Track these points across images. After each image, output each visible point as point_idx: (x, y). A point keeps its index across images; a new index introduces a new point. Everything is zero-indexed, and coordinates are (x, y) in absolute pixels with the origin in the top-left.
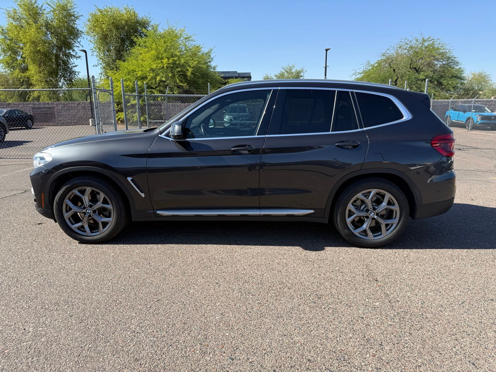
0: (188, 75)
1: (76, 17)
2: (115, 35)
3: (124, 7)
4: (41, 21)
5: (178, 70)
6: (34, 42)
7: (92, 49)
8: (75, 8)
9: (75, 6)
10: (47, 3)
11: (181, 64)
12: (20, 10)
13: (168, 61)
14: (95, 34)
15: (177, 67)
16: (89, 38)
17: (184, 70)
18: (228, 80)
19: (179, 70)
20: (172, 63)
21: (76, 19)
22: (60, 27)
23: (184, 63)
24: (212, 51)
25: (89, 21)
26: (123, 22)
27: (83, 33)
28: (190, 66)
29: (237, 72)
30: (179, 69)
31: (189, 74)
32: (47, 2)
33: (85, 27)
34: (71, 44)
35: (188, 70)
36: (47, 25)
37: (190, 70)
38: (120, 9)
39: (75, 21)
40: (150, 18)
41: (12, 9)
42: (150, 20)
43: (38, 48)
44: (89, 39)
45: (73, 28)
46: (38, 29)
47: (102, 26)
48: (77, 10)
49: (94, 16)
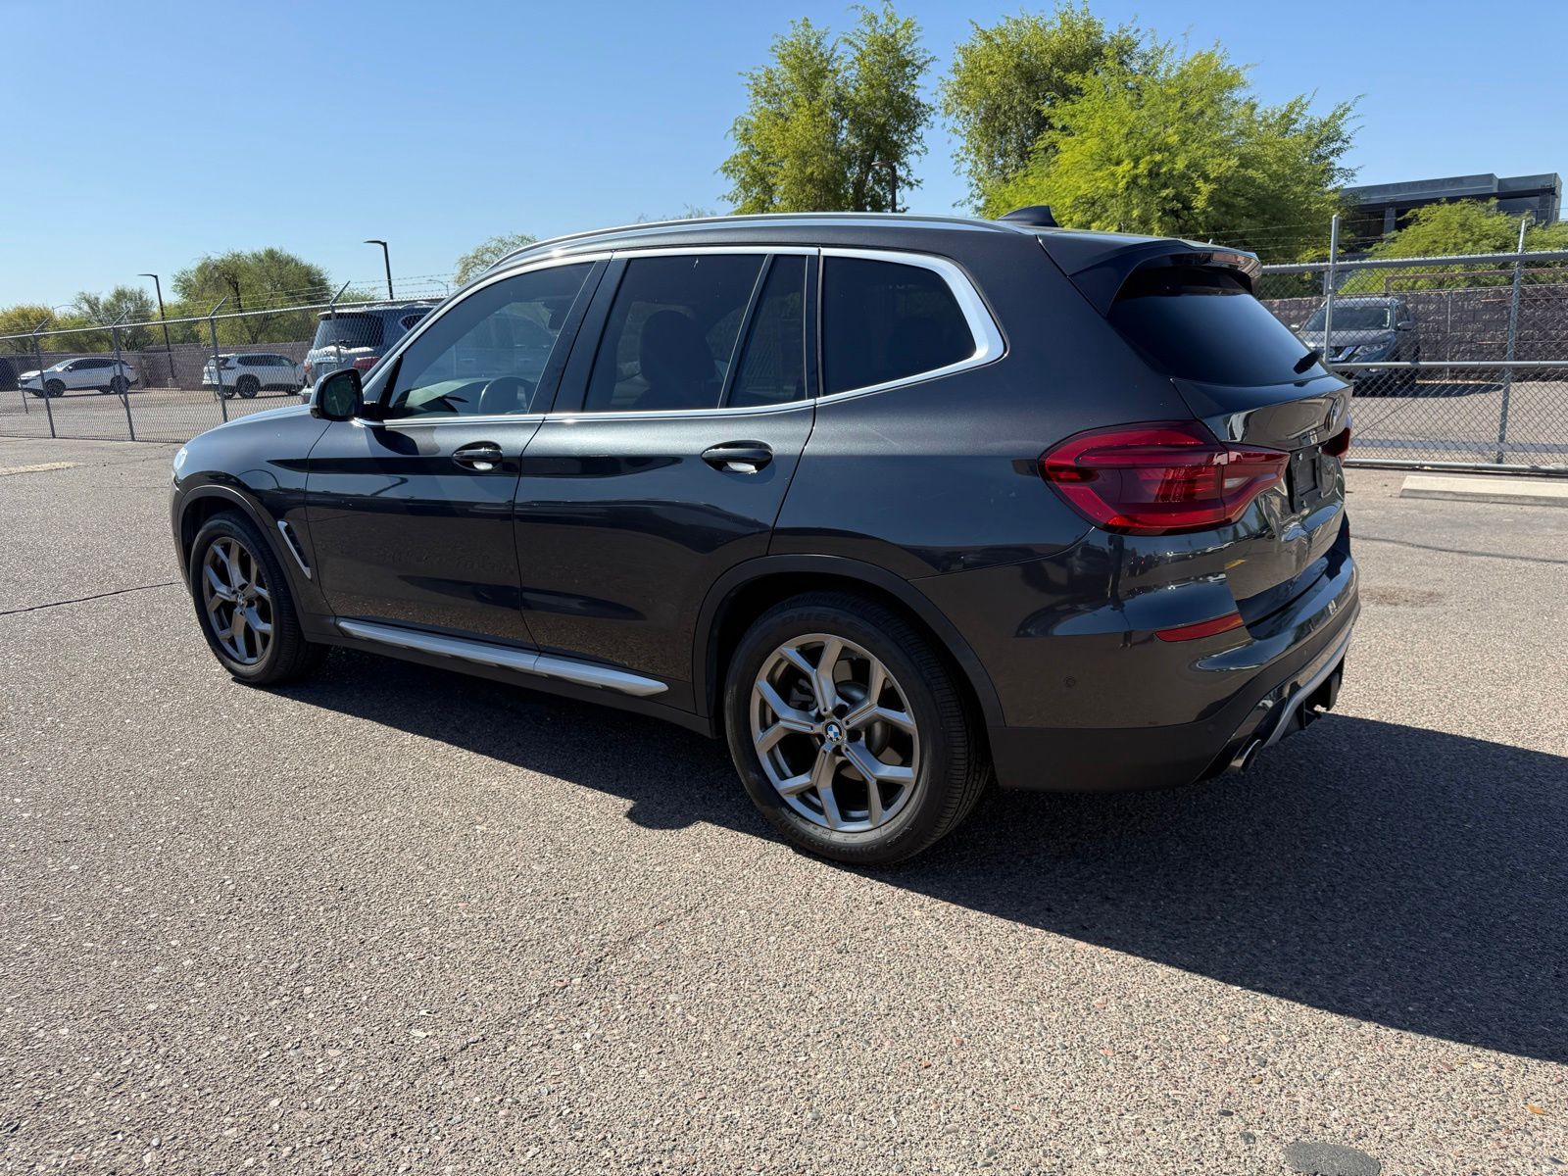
0: (1197, 208)
1: (918, 67)
2: (1021, 102)
3: (1059, 9)
4: (827, 91)
5: (1164, 193)
6: (803, 152)
7: (958, 155)
8: (916, 40)
9: (917, 35)
10: (846, 40)
11: (1175, 173)
12: (781, 70)
13: (1135, 167)
14: (967, 109)
15: (1165, 186)
16: (951, 121)
17: (1186, 191)
18: (1416, 210)
19: (1167, 195)
20: (1145, 172)
21: (917, 71)
22: (871, 103)
23: (1188, 167)
24: (1349, 114)
25: (955, 71)
26: (1048, 59)
27: (932, 109)
28: (1206, 179)
29: (1492, 175)
30: (1167, 191)
31: (1199, 203)
32: (848, 37)
33: (940, 92)
34: (899, 146)
35: (1197, 191)
36: (839, 102)
37: (1206, 189)
38: (1047, 20)
39: (914, 77)
40: (1138, 30)
41: (762, 73)
42: (1135, 38)
43: (809, 170)
44: (948, 127)
45: (904, 98)
46: (814, 116)
47: (985, 79)
48: (920, 47)
49: (967, 52)
